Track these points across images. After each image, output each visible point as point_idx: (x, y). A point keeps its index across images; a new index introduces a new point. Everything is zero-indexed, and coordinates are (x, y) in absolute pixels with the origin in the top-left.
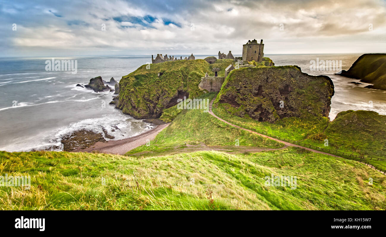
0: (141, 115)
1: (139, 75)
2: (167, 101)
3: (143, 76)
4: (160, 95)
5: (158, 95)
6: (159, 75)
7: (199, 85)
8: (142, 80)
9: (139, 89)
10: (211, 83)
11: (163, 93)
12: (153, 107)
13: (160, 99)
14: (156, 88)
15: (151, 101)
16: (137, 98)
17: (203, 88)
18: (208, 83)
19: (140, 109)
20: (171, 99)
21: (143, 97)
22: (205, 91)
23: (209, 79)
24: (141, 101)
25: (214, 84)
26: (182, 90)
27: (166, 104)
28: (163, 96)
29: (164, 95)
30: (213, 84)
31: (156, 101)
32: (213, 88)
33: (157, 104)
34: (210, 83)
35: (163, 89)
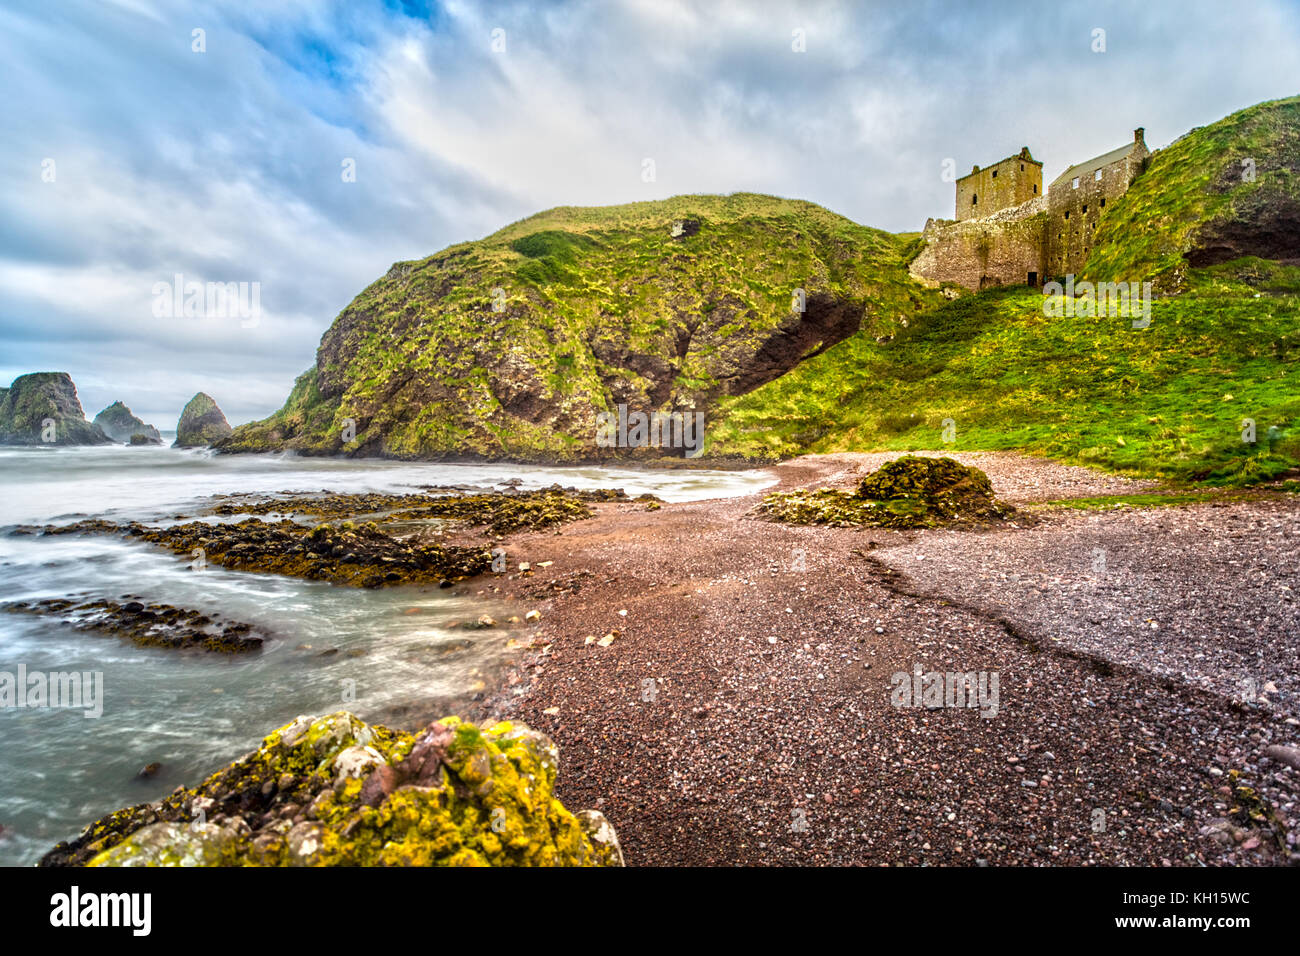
0: (581, 443)
1: (550, 233)
2: (741, 354)
3: (573, 238)
4: (692, 328)
5: (683, 326)
6: (677, 231)
7: (911, 268)
8: (567, 258)
9: (560, 295)
10: (983, 250)
11: (716, 314)
12: (648, 392)
13: (692, 345)
14: (673, 289)
15: (634, 364)
16: (551, 341)
17: (935, 277)
18: (968, 249)
19: (575, 407)
20: (769, 342)
21: (588, 340)
22: (951, 287)
23: (970, 231)
24: (581, 359)
25: (996, 255)
26: (823, 296)
27: (733, 370)
28: (714, 328)
29: (723, 323)
30: (991, 253)
31: (673, 355)
32: (992, 271)
33: (675, 372)
34: (979, 249)
35: (714, 292)
